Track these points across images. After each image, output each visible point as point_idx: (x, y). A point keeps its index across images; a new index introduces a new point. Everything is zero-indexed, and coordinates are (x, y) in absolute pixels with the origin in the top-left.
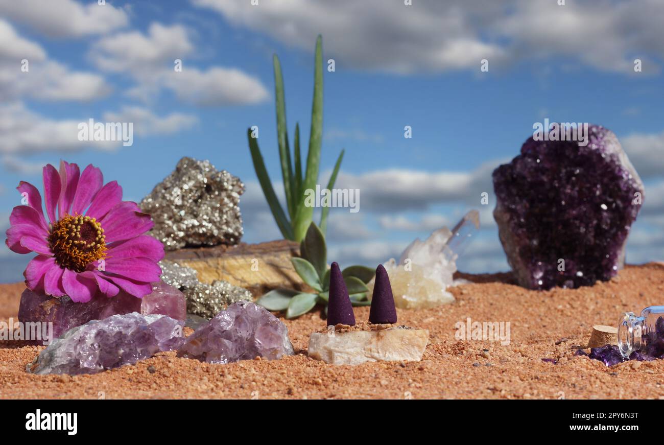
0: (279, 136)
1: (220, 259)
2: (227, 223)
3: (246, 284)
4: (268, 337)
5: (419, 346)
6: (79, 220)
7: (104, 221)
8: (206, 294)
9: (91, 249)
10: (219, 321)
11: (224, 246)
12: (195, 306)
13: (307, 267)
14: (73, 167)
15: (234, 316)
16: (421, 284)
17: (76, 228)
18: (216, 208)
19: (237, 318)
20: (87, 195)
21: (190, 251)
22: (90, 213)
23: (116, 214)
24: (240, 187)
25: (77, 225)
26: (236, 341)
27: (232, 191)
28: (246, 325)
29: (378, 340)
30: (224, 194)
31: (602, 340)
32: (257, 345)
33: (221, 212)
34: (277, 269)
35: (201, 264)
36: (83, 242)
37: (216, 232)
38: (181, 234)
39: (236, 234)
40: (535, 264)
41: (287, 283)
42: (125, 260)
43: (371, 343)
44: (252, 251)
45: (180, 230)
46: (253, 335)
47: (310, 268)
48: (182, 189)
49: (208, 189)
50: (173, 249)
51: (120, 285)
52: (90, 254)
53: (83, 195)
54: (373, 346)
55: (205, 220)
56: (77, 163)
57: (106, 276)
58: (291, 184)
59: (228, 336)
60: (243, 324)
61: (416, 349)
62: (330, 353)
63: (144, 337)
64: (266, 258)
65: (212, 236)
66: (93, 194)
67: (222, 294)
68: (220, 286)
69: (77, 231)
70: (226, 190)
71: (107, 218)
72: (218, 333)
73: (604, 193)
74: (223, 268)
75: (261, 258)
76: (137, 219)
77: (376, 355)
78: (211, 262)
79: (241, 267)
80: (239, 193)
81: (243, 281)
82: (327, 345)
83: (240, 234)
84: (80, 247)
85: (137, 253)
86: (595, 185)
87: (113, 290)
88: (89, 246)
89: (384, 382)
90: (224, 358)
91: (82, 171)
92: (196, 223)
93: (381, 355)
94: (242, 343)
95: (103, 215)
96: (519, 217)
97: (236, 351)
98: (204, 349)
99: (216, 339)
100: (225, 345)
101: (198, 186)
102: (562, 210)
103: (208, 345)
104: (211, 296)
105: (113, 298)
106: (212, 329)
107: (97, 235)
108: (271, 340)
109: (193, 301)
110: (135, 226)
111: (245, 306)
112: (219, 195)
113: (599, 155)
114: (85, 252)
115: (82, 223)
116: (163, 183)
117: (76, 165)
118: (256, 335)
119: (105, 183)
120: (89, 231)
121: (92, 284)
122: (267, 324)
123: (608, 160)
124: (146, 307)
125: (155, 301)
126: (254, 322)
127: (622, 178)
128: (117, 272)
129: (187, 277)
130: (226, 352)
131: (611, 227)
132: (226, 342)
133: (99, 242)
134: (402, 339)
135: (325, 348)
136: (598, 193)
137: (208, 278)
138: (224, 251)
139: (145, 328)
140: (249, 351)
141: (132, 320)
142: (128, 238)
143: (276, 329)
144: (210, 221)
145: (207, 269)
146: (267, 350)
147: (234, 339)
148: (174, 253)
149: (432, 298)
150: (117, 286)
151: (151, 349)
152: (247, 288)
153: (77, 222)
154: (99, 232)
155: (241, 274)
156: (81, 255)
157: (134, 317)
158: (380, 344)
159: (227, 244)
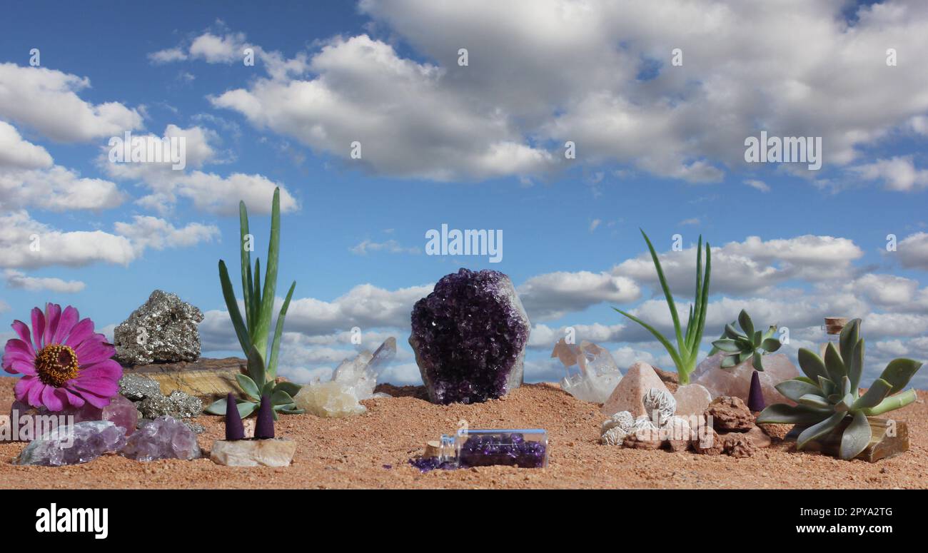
0: (243, 269)
1: (180, 373)
2: (187, 345)
3: (200, 394)
4: (182, 443)
5: (289, 453)
6: (58, 349)
7: (79, 348)
8: (161, 403)
9: (66, 371)
10: (147, 430)
11: (184, 363)
12: (151, 412)
13: (248, 382)
14: (57, 308)
15: (158, 427)
16: (339, 398)
17: (55, 355)
18: (179, 333)
19: (160, 428)
20: (66, 328)
21: (157, 366)
22: (67, 344)
23: (88, 344)
24: (199, 316)
25: (56, 353)
26: (158, 445)
27: (191, 319)
28: (166, 433)
29: (260, 448)
30: (185, 322)
31: (432, 452)
32: (174, 448)
33: (183, 335)
34: (227, 381)
35: (164, 377)
36: (59, 366)
37: (178, 352)
38: (151, 352)
39: (195, 353)
40: (438, 383)
41: (235, 392)
42: (92, 378)
43: (254, 450)
44: (208, 367)
45: (149, 350)
46: (171, 441)
47: (251, 383)
48: (151, 317)
49: (173, 316)
50: (144, 364)
51: (86, 398)
52: (65, 374)
53: (63, 329)
54: (255, 452)
55: (169, 342)
56: (60, 305)
57: (77, 391)
58: (252, 309)
59: (152, 440)
60: (164, 433)
61: (286, 455)
62: (225, 456)
63: (96, 442)
64: (219, 372)
65: (175, 354)
66: (71, 328)
67: (174, 403)
68: (176, 396)
69: (56, 357)
70: (187, 318)
71: (81, 346)
72: (145, 438)
73: (493, 327)
74: (182, 380)
75: (215, 372)
76: (104, 348)
77: (257, 458)
78: (173, 375)
79: (197, 379)
80: (198, 321)
81: (197, 391)
82: (223, 450)
83: (198, 353)
84: (57, 369)
85: (102, 374)
86: (486, 321)
87: (80, 402)
88: (64, 368)
89: (252, 479)
90: (149, 457)
91: (63, 311)
92: (162, 344)
93: (261, 458)
94: (163, 446)
95: (79, 343)
96: (426, 345)
97: (158, 452)
98: (136, 450)
99: (144, 443)
100: (150, 447)
101: (165, 315)
102: (460, 340)
103: (139, 446)
104: (164, 405)
105: (81, 408)
106: (141, 435)
107: (71, 360)
108: (183, 444)
109: (150, 408)
110: (102, 352)
111: (166, 420)
112: (182, 322)
113: (491, 297)
114: (61, 373)
115: (60, 351)
116: (138, 311)
117: (58, 305)
118: (174, 441)
119: (81, 319)
120: (65, 356)
121: (63, 397)
122: (181, 433)
123: (498, 300)
124: (106, 415)
125: (113, 410)
126: (172, 431)
127: (509, 315)
128: (86, 388)
129: (150, 387)
130: (151, 453)
131: (501, 355)
132: (151, 445)
133: (73, 365)
134: (277, 448)
135: (222, 452)
136: (488, 328)
137: (169, 388)
138: (184, 367)
139: (97, 436)
140: (168, 453)
141: (88, 430)
142: (95, 362)
143: (188, 437)
144: (173, 343)
145: (169, 381)
146: (180, 452)
147: (157, 443)
148: (144, 367)
149: (346, 409)
150: (84, 399)
151: (102, 449)
152: (199, 397)
153: (56, 350)
154: (73, 358)
155: (197, 385)
156: (59, 375)
157: (89, 427)
158: (260, 450)
159: (187, 361)
